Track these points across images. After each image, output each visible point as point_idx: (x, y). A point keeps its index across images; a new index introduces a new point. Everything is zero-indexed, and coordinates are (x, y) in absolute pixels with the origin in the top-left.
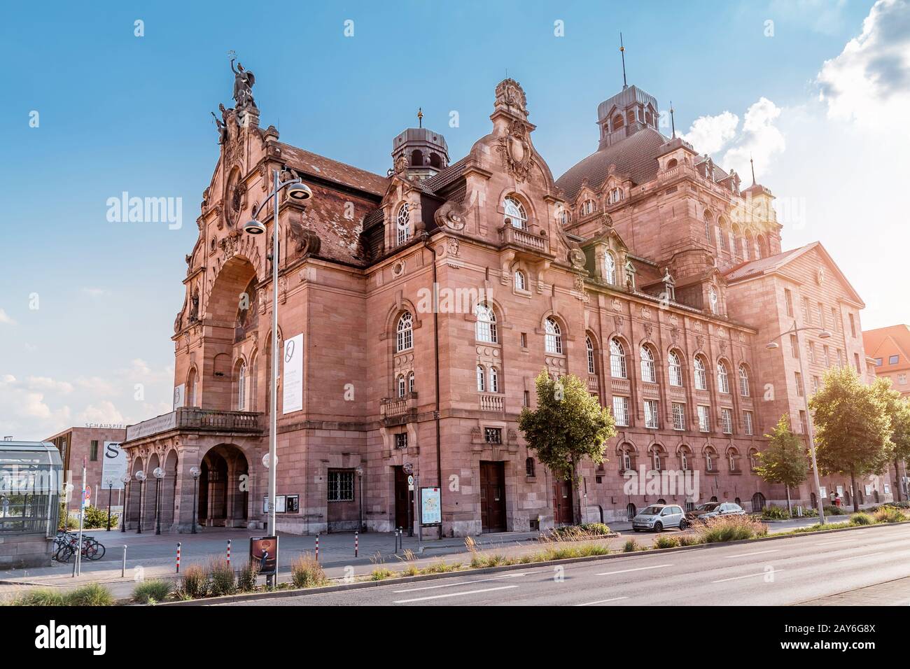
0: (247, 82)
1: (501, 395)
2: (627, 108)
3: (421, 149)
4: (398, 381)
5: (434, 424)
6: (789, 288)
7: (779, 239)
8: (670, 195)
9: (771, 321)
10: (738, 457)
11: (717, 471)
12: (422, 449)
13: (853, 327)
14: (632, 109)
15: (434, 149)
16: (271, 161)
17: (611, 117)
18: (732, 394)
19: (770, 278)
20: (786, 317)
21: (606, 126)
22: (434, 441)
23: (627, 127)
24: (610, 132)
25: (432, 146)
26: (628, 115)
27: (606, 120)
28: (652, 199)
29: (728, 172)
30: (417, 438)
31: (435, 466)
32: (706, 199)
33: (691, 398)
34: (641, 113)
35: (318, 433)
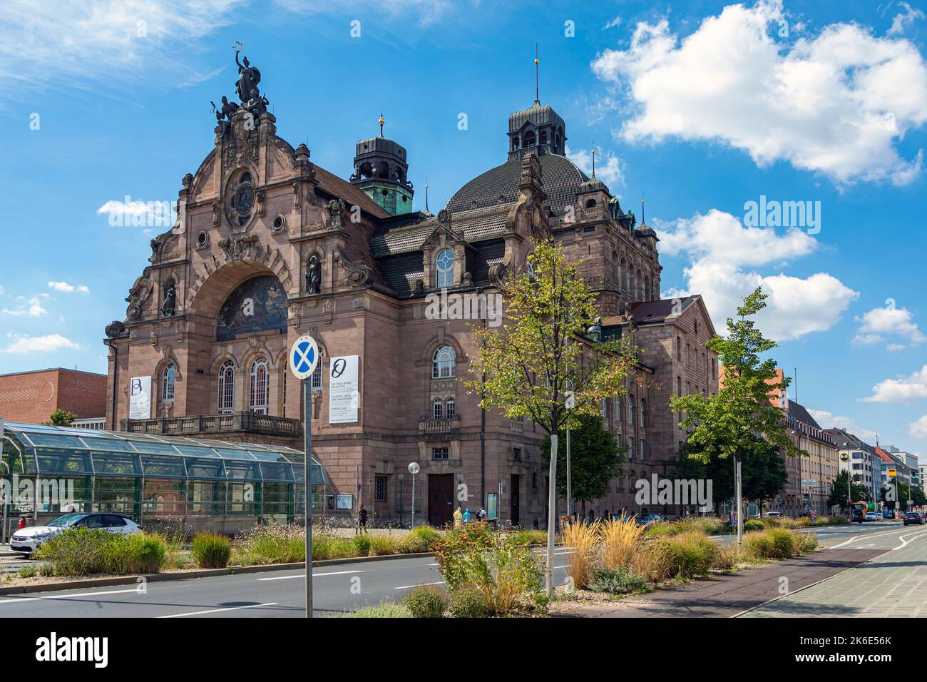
0: (254, 79)
1: (521, 423)
2: (540, 128)
3: (388, 161)
4: (433, 403)
5: (479, 443)
6: (680, 336)
7: (659, 280)
8: (588, 233)
9: (666, 364)
10: (635, 478)
11: (623, 489)
12: (465, 462)
13: (713, 370)
14: (545, 129)
15: (399, 163)
16: (308, 181)
17: (522, 132)
18: (635, 425)
19: (668, 327)
20: (676, 361)
21: (517, 139)
22: (479, 456)
23: (539, 147)
24: (520, 147)
25: (398, 160)
26: (540, 134)
27: (517, 133)
28: (569, 233)
29: (626, 213)
30: (460, 454)
31: (479, 476)
32: (615, 240)
33: (612, 427)
34: (553, 135)
35: (370, 443)
